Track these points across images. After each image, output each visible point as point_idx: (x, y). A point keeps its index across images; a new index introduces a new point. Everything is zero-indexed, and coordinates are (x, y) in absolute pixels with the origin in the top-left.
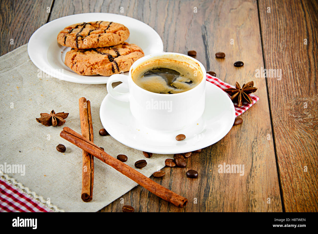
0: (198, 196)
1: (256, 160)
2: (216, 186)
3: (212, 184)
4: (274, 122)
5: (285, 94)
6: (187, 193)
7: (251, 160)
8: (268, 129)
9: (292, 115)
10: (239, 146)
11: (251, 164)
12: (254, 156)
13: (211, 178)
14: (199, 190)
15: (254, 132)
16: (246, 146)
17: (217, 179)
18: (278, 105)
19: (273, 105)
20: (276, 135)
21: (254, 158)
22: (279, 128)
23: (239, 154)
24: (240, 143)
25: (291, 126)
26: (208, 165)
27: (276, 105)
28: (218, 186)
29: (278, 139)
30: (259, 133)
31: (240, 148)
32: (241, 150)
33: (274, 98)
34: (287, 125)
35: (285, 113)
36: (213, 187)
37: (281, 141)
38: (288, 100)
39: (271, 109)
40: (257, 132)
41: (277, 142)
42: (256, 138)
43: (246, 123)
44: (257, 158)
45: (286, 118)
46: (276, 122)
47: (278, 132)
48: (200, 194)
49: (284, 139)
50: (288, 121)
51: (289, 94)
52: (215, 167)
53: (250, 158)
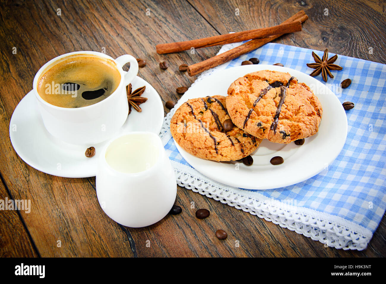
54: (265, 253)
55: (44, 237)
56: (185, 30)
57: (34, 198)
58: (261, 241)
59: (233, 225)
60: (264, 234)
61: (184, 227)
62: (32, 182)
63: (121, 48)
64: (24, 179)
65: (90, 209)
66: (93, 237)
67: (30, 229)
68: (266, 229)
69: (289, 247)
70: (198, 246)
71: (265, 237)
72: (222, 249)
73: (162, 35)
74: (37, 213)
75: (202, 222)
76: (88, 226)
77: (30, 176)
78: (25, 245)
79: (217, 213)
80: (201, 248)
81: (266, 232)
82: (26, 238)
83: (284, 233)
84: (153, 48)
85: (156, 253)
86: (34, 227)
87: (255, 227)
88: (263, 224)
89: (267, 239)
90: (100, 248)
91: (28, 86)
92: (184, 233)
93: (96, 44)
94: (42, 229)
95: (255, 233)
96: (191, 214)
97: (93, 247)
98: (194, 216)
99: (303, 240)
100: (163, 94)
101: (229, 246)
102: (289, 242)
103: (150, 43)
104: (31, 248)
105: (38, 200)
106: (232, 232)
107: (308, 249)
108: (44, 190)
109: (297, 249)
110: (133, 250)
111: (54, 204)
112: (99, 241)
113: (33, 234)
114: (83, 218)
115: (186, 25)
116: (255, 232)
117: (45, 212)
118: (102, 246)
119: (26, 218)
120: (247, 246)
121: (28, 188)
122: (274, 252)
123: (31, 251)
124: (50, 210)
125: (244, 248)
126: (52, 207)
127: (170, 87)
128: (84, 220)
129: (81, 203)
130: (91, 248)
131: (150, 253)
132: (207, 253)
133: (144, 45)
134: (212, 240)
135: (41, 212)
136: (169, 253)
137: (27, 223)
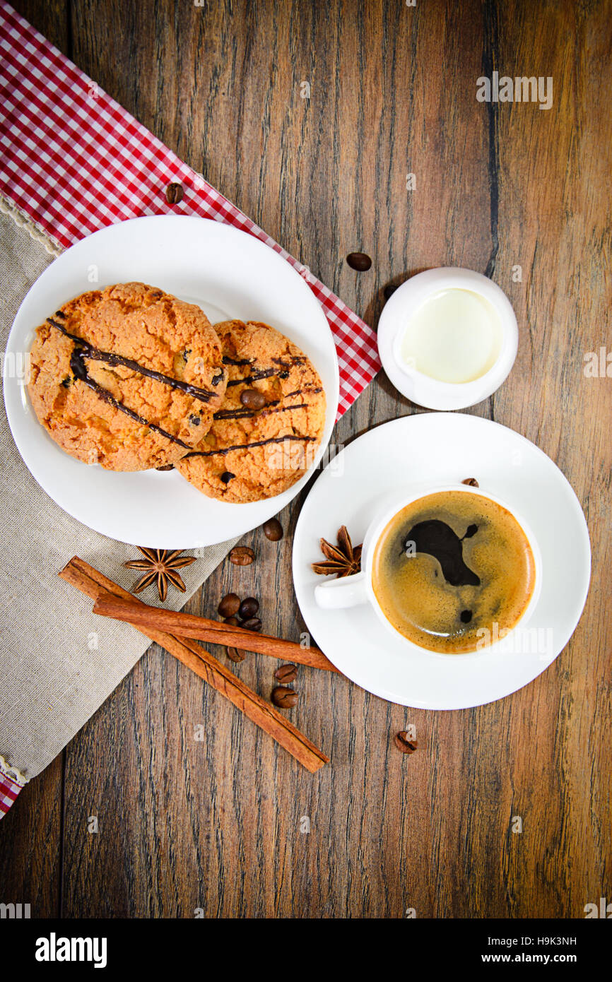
54: (312, 141)
56: (124, 731)
57: (591, 456)
58: (305, 163)
59: (326, 218)
60: (291, 172)
61: (399, 259)
63: (276, 752)
65: (519, 380)
66: (538, 323)
68: (284, 179)
69: (272, 130)
70: (399, 211)
71: (294, 167)
72: (369, 186)
73: (177, 745)
75: (368, 251)
76: (537, 349)
79: (335, 253)
80: (395, 206)
81: (289, 174)
83: (262, 157)
84: (216, 714)
85: (464, 237)
87: (297, 192)
88: (283, 191)
89: (294, 162)
90: (538, 294)
91: (497, 745)
92: (406, 247)
93: (317, 797)
95: (304, 182)
96: (374, 274)
97: (546, 305)
98: (373, 268)
99: (244, 128)
100: (270, 571)
101: (354, 184)
102: (267, 136)
103: (214, 734)
105: (587, 448)
106: (335, 206)
107: (249, 109)
109: (264, 118)
110: (493, 262)
111: (567, 424)
112: (532, 311)
114: (536, 370)
115: (113, 747)
116: (303, 184)
117: (586, 416)
118: (532, 298)
120: (330, 168)
121: (593, 484)
122: (299, 134)
124: (577, 415)
125: (337, 167)
126: (572, 420)
127: (246, 582)
128: (536, 362)
129: (526, 400)
131: (472, 242)
132: (393, 193)
133: (229, 735)
134: (373, 209)
135: (593, 420)
136: (447, 226)
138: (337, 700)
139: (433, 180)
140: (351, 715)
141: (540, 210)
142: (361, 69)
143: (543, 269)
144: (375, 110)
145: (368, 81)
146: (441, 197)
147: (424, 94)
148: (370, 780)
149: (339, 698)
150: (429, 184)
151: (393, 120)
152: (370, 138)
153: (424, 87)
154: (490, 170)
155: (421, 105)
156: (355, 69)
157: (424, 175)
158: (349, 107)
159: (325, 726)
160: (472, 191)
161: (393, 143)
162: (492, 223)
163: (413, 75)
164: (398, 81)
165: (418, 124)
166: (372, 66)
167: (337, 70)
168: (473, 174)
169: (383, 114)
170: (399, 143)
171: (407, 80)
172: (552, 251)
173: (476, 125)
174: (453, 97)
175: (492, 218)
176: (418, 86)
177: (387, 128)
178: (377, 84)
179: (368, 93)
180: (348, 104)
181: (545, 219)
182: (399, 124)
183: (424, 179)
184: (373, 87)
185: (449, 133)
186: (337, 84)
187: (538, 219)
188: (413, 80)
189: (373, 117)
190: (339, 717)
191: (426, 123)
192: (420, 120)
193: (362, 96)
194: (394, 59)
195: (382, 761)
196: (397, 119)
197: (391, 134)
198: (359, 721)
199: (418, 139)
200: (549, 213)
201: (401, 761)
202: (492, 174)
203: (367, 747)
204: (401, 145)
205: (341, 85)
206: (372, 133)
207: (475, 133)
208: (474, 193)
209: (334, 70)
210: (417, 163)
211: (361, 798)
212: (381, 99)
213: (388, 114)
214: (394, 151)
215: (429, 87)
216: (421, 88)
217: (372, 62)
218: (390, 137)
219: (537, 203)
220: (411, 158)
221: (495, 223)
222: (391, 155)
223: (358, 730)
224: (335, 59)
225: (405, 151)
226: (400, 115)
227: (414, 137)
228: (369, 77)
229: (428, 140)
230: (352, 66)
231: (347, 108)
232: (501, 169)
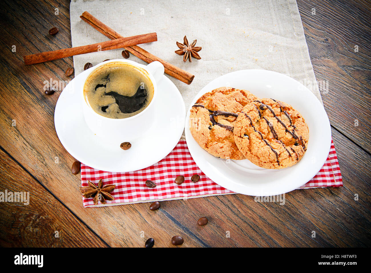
0: (28, 79)
1: (24, 143)
2: (26, 97)
3: (31, 96)
4: (50, 195)
5: (75, 240)
6: (38, 75)
7: (28, 140)
8: (47, 183)
9: (45, 217)
10: (50, 147)
11: (25, 136)
12: (29, 146)
13: (36, 100)
14: (32, 84)
15: (54, 170)
16: (45, 152)
17: (32, 103)
18: (67, 219)
19: (71, 216)
20: (36, 182)
21: (27, 144)
22: (41, 192)
23: (41, 139)
24: (52, 150)
25: (34, 203)
26: (50, 110)
27: (68, 218)
28: (24, 98)
29: (29, 179)
30: (50, 174)
31: (47, 145)
32: (45, 144)
33: (78, 227)
34: (37, 201)
35: (53, 215)
36: (27, 94)
37: (26, 178)
38: (66, 234)
39: (66, 209)
40: (52, 173)
41: (27, 175)
42: (46, 165)
43: (69, 175)
44: (25, 145)
45: (46, 210)
46: (49, 196)
47: (37, 187)
48: (29, 82)
49: (25, 183)
50: (41, 207)
51: (72, 243)
52: (44, 112)
53: (30, 141)
55: (81, 208)
57: (58, 178)
62: (49, 165)
64: (41, 164)
67: (67, 205)
74: (66, 190)
77: (45, 160)
78: (69, 218)
82: (68, 212)
86: (69, 202)
94: (77, 203)
104: (76, 219)
105: (62, 179)
108: (63, 170)
111: (77, 180)
113: (72, 208)
117: (73, 188)
119: (60, 197)
121: (49, 171)
123: (77, 222)
124: (76, 185)
126: (76, 182)
130: (122, 209)
135: (69, 189)
137: (62, 200)
138: (66, 46)
139: (201, 207)
140: (57, 46)
141: (157, 232)
142: (260, 217)
143: (136, 217)
144: (242, 210)
145: (254, 215)
146: (193, 205)
147: (233, 229)
148: (32, 35)
149: (65, 47)
150: (201, 205)
151: (234, 212)
152: (234, 200)
153: (235, 231)
154: (186, 229)
155: (230, 225)
156: (262, 215)
157: (205, 206)
158: (250, 202)
159: (62, 37)
160: (185, 216)
161: (225, 206)
162: (168, 214)
163: (243, 231)
164: (246, 225)
165: (224, 219)
166: (258, 221)
167: (267, 209)
168: (190, 222)
169: (238, 210)
170: (224, 208)
171: (243, 228)
172: (139, 224)
173: (206, 237)
174: (223, 238)
175: (169, 215)
176: (238, 229)
177: (232, 208)
178: (250, 217)
179: (250, 212)
180: (252, 203)
181: (152, 231)
182: (230, 212)
183: (204, 205)
184: (251, 215)
185: (212, 226)
186: (262, 205)
187: (154, 229)
188: (241, 230)
189: (240, 207)
190: (60, 43)
191: (222, 222)
192: (225, 220)
193: (251, 209)
194: (254, 230)
195: (34, 42)
196: (232, 214)
197: (229, 207)
198: (53, 47)
199: (219, 215)
200: (153, 235)
201: (27, 47)
202: (185, 227)
203: (42, 42)
204: (222, 208)
205: (260, 206)
206: (235, 202)
207: (204, 234)
208: (184, 216)
209: (267, 208)
210: (211, 207)
211: (29, 28)
212: (244, 214)
213: (236, 212)
214: (222, 204)
215: (234, 233)
216: (236, 230)
217: (259, 222)
218: (228, 206)
219: (161, 234)
220: (215, 207)
221: (167, 215)
222: (222, 202)
223: (50, 44)
224: (271, 211)
225: (219, 207)
226: (233, 216)
227: (221, 214)
228: (255, 217)
229: (216, 217)
230: (264, 215)
231: (251, 202)
232: (183, 232)
